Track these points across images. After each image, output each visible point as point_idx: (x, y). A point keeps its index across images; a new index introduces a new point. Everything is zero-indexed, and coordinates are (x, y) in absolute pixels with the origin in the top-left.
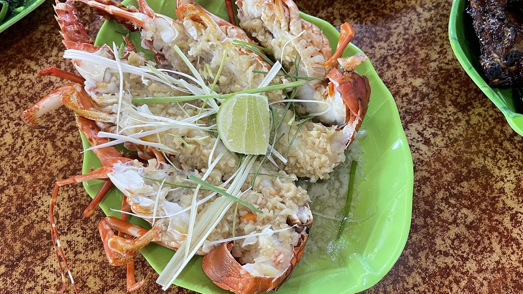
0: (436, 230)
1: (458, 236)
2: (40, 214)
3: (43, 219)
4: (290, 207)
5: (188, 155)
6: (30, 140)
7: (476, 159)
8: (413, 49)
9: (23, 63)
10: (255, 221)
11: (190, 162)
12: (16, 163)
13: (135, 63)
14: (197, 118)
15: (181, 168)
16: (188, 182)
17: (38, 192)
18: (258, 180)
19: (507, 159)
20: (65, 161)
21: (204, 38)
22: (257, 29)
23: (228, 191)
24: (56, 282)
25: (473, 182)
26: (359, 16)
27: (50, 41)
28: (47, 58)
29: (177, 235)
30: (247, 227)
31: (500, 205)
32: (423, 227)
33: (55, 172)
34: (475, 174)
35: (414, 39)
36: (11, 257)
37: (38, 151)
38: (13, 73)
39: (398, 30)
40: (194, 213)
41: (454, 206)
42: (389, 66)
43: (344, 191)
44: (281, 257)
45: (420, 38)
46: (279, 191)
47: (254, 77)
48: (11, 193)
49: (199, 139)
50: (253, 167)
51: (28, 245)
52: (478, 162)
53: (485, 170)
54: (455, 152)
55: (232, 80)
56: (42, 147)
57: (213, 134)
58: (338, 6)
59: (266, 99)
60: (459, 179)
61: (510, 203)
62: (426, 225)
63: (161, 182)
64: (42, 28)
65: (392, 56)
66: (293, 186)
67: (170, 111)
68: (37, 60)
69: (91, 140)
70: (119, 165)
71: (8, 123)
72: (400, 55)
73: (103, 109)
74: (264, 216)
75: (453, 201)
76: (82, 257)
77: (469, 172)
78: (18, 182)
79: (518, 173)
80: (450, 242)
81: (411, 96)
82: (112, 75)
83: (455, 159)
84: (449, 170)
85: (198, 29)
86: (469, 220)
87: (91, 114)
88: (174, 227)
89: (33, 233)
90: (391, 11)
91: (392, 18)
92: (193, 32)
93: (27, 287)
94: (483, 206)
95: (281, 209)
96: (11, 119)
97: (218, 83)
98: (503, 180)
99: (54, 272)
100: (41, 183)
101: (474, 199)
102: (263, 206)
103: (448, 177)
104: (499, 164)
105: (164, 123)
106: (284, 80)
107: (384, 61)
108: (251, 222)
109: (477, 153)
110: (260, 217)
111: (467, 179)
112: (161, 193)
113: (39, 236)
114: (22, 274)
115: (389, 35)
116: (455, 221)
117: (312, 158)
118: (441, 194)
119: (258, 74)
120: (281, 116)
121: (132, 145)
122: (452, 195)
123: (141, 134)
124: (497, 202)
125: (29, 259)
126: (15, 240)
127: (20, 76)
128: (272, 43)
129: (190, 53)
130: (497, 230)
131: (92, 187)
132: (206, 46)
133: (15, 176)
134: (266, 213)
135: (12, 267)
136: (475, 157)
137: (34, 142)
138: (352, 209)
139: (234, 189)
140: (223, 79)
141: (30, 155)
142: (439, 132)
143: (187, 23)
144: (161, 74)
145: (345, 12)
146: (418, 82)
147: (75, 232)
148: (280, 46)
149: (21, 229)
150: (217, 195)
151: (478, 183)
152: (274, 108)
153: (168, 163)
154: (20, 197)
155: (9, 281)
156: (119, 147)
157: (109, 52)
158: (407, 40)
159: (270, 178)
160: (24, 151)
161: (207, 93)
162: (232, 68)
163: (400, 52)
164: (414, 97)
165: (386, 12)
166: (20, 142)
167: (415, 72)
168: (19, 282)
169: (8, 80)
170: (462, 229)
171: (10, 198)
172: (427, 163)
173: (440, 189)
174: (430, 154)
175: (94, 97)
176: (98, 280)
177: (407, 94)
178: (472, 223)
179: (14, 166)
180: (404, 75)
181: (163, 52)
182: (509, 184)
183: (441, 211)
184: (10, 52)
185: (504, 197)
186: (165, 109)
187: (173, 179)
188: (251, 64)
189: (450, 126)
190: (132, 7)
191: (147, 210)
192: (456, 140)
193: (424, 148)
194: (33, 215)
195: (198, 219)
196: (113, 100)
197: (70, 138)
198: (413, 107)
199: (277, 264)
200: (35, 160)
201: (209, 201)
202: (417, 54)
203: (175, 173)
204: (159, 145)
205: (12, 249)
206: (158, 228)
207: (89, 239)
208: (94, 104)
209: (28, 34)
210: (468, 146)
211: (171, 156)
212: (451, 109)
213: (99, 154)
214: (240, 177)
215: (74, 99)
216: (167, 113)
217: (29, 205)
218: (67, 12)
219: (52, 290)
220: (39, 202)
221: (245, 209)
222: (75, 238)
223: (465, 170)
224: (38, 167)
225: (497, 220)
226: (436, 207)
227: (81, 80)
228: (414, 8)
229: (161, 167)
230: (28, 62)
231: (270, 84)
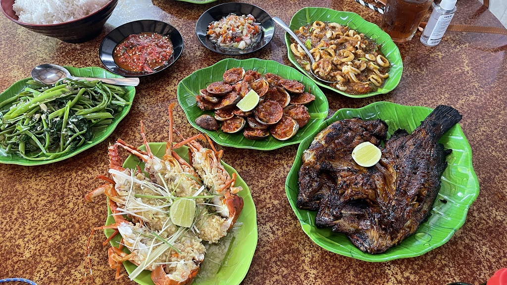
0: (268, 276)
1: (277, 280)
2: (80, 244)
3: (80, 247)
4: (195, 253)
5: (155, 223)
6: (82, 207)
7: (295, 244)
8: (278, 185)
9: (86, 168)
10: (178, 257)
11: (154, 227)
12: (72, 218)
13: (140, 179)
14: (162, 207)
15: (150, 229)
16: (152, 236)
17: (81, 233)
18: (183, 239)
19: (310, 246)
20: (97, 220)
21: (173, 170)
22: (199, 169)
23: (168, 242)
24: (80, 278)
25: (291, 255)
26: (255, 165)
27: (101, 159)
28: (98, 167)
29: (141, 258)
30: (173, 259)
31: (301, 268)
32: (262, 274)
33: (91, 225)
34: (292, 251)
35: (279, 180)
36: (61, 264)
37: (84, 213)
38: (80, 173)
39: (272, 175)
40: (151, 249)
41: (279, 266)
42: (264, 193)
43: (226, 250)
44: (185, 273)
45: (282, 180)
46: (192, 246)
47: (193, 191)
48: (68, 232)
49: (160, 216)
50: (183, 232)
51: (70, 259)
52: (296, 245)
53: (298, 250)
54: (286, 239)
55: (183, 191)
56: (87, 211)
57: (168, 215)
58: (246, 159)
59: (195, 202)
60: (284, 253)
61: (306, 268)
62: (263, 273)
63: (139, 233)
64: (98, 151)
65: (267, 188)
66: (199, 244)
67: (151, 202)
68: (93, 168)
69: (113, 211)
70: (123, 223)
71: (72, 197)
72: (271, 187)
73: (121, 198)
74: (182, 255)
75: (279, 263)
76: (95, 267)
77: (290, 250)
78: (72, 227)
79: (313, 253)
80: (273, 283)
81: (271, 209)
82: (128, 182)
83: (285, 243)
84: (281, 248)
85: (171, 166)
86: (284, 273)
87: (115, 199)
88: (141, 254)
89: (74, 253)
90: (272, 165)
91: (271, 168)
92: (169, 167)
93: (66, 279)
94: (292, 268)
95: (191, 253)
96: (74, 196)
97: (175, 191)
98: (305, 256)
99: (81, 273)
100: (83, 229)
101: (289, 264)
102: (183, 251)
103: (279, 251)
104: (305, 248)
105: (147, 207)
106: (205, 194)
107: (262, 189)
108: (176, 257)
109: (296, 241)
110: (180, 255)
111: (288, 253)
112: (139, 238)
113: (77, 255)
114: (64, 272)
115: (268, 177)
116: (277, 273)
117: (211, 232)
118: (274, 259)
119: (194, 190)
120: (201, 210)
121: (130, 215)
122: (279, 260)
123: (135, 211)
124: (300, 266)
125: (70, 266)
126: (64, 256)
127: (83, 175)
128: (204, 176)
129: (165, 176)
130: (296, 280)
131: (108, 233)
132: (174, 175)
133: (71, 224)
134: (183, 254)
135: (60, 268)
136: (294, 243)
137: (83, 209)
138: (227, 260)
139: (171, 241)
140: (178, 190)
141: (80, 214)
142: (280, 229)
143: (167, 163)
144: (151, 185)
145: (249, 163)
146: (276, 202)
147: (95, 255)
148: (207, 178)
149: (69, 250)
150: (164, 243)
151: (293, 256)
152: (198, 206)
153: (145, 226)
154: (72, 235)
155: (58, 275)
156: (125, 216)
157: (129, 172)
158: (276, 180)
159: (190, 239)
160: (77, 213)
161: (169, 195)
162: (184, 185)
163: (271, 186)
164: (273, 209)
165: (269, 165)
166: (77, 207)
167: (276, 197)
168: (62, 276)
169: (77, 176)
170: (280, 277)
171: (66, 235)
172: (271, 243)
173: (274, 257)
174: (273, 239)
175: (118, 192)
176: (101, 279)
177: (269, 208)
178: (285, 275)
179: (72, 219)
180: (270, 198)
181: (154, 174)
182: (308, 258)
183: (272, 267)
184: (80, 162)
185: (304, 265)
186: (149, 201)
187: (146, 233)
188: (192, 185)
189: (286, 226)
190: (144, 151)
191: (131, 245)
192: (288, 233)
193: (271, 235)
194: (76, 245)
195: (152, 252)
196: (127, 194)
197: (101, 209)
198: (270, 214)
199: (183, 276)
200: (82, 217)
201: (159, 245)
202: (279, 188)
203: (147, 231)
204: (142, 217)
205: (62, 260)
206: (134, 253)
207: (100, 260)
208: (117, 194)
209: (91, 154)
210: (293, 237)
211: (147, 223)
212: (289, 218)
213: (115, 218)
214: (175, 236)
215: (109, 192)
216: (149, 203)
217: (75, 239)
218: (114, 151)
219: (78, 282)
220: (80, 239)
221: (174, 251)
222: (94, 258)
223: (288, 249)
224: (83, 221)
225: (297, 275)
226: (270, 265)
227: (114, 184)
228: (283, 165)
229: (142, 227)
230: (88, 168)
231: (199, 195)
